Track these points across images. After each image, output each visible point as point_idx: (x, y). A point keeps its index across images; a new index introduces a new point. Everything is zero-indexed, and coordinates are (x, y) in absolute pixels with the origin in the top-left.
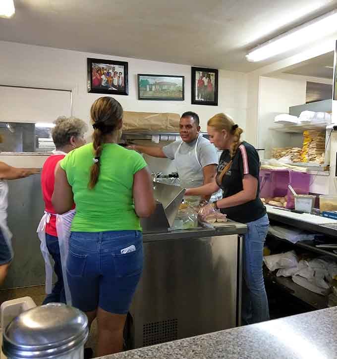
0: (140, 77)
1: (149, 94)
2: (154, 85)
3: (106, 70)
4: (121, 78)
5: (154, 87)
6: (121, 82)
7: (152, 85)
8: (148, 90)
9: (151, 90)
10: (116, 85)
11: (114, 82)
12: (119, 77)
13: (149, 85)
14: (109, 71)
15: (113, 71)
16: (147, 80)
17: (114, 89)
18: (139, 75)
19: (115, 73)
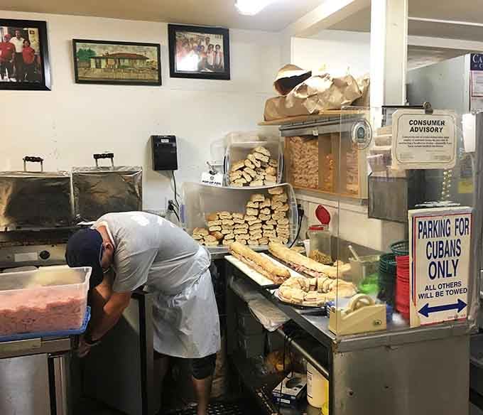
0: (77, 43)
1: (96, 74)
2: (103, 58)
3: (196, 42)
4: (218, 54)
5: (104, 63)
6: (220, 60)
7: (99, 58)
8: (93, 66)
9: (98, 66)
10: (212, 64)
11: (209, 61)
12: (216, 52)
13: (96, 58)
14: (200, 43)
15: (207, 43)
16: (90, 51)
17: (209, 71)
18: (75, 41)
19: (210, 47)
